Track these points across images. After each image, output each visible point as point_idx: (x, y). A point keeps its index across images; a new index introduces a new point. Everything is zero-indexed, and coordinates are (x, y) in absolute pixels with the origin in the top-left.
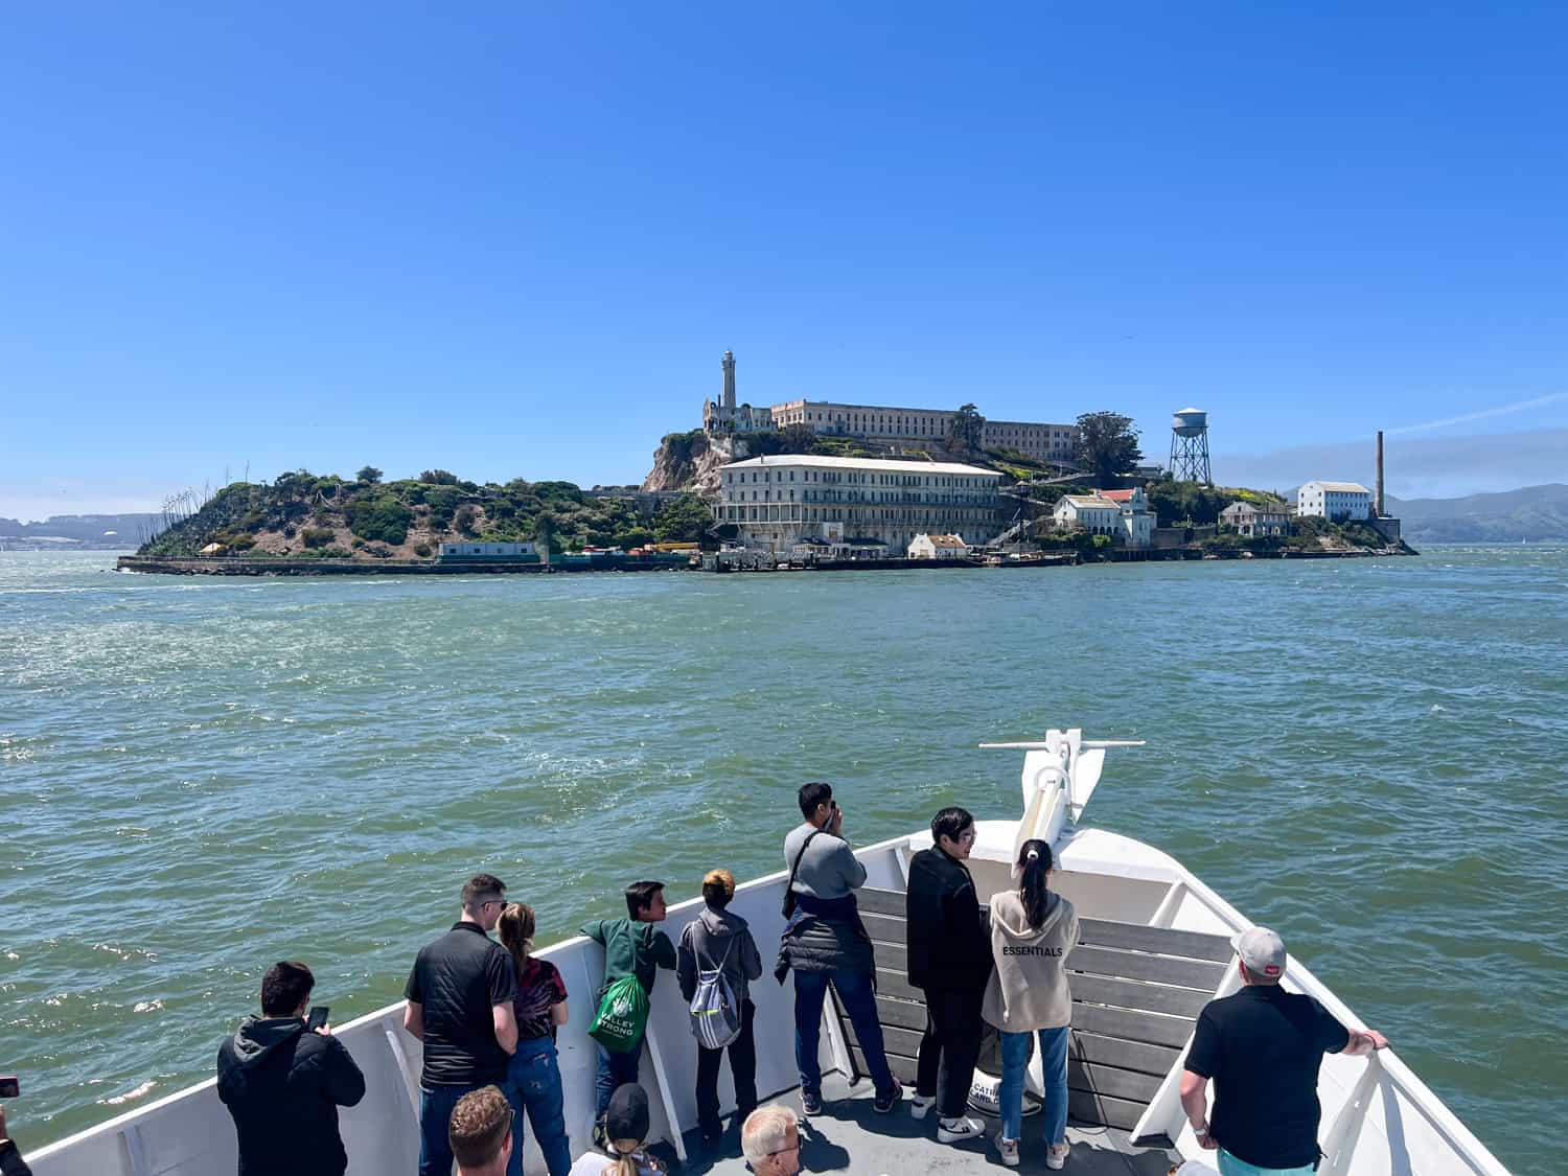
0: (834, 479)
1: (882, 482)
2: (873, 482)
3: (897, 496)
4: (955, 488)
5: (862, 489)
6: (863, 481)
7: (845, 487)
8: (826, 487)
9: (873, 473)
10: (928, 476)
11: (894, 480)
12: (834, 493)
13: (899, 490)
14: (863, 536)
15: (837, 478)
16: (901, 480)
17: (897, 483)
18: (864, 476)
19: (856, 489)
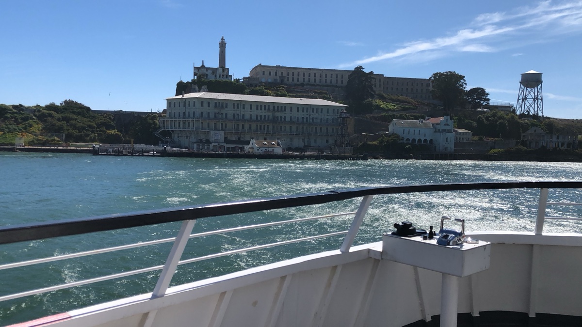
0: (222, 106)
1: (257, 109)
2: (251, 108)
3: (268, 117)
4: (311, 113)
5: (242, 113)
6: (244, 108)
7: (230, 112)
8: (216, 111)
9: (251, 103)
10: (292, 106)
11: (267, 108)
12: (222, 114)
13: (270, 114)
16: (271, 108)
17: (269, 109)
19: (239, 112)
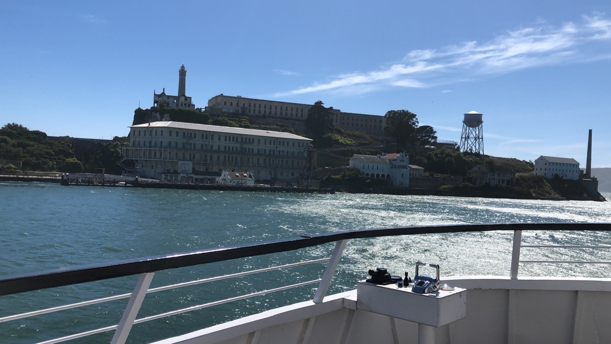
0: (191, 136)
1: (226, 140)
2: (219, 139)
3: (236, 149)
4: (278, 146)
5: (211, 143)
6: (212, 139)
7: (198, 142)
8: (185, 141)
9: (219, 134)
10: (259, 138)
11: (235, 139)
12: (191, 144)
13: (239, 146)
14: (210, 171)
15: (193, 136)
16: (240, 140)
17: (237, 141)
18: (212, 136)
19: (207, 143)
